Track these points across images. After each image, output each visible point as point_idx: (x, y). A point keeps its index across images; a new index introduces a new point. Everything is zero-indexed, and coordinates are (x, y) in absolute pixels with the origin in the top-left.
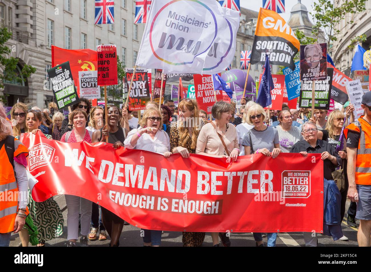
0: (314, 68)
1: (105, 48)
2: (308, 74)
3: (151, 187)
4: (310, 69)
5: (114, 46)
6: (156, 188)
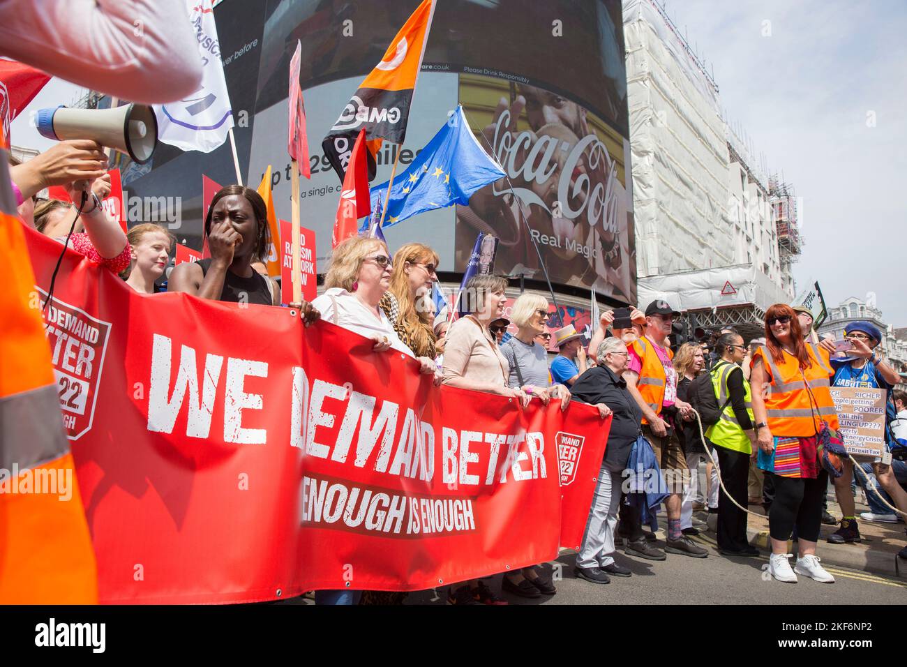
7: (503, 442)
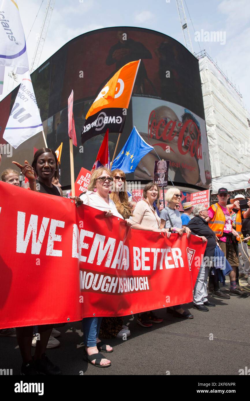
0: (161, 178)
7: (159, 252)
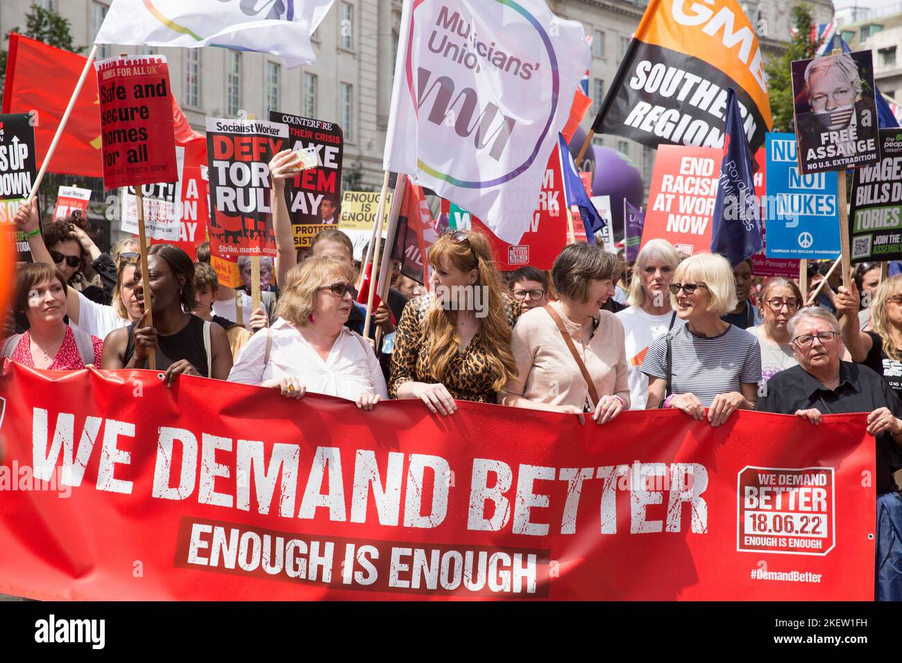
0: (838, 131)
1: (132, 67)
2: (823, 148)
3: (323, 512)
4: (827, 134)
5: (159, 60)
6: (337, 515)
